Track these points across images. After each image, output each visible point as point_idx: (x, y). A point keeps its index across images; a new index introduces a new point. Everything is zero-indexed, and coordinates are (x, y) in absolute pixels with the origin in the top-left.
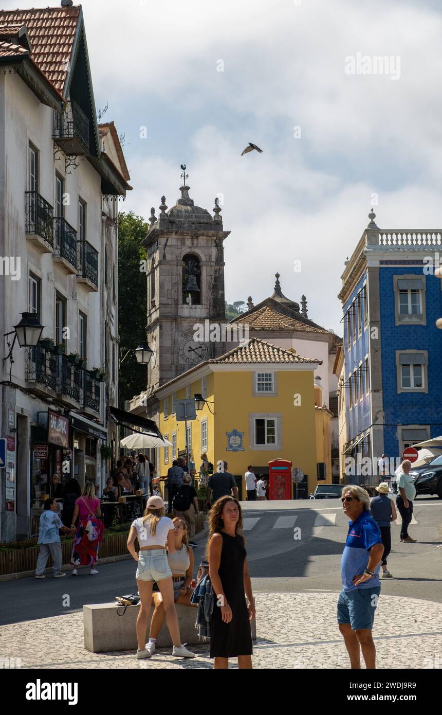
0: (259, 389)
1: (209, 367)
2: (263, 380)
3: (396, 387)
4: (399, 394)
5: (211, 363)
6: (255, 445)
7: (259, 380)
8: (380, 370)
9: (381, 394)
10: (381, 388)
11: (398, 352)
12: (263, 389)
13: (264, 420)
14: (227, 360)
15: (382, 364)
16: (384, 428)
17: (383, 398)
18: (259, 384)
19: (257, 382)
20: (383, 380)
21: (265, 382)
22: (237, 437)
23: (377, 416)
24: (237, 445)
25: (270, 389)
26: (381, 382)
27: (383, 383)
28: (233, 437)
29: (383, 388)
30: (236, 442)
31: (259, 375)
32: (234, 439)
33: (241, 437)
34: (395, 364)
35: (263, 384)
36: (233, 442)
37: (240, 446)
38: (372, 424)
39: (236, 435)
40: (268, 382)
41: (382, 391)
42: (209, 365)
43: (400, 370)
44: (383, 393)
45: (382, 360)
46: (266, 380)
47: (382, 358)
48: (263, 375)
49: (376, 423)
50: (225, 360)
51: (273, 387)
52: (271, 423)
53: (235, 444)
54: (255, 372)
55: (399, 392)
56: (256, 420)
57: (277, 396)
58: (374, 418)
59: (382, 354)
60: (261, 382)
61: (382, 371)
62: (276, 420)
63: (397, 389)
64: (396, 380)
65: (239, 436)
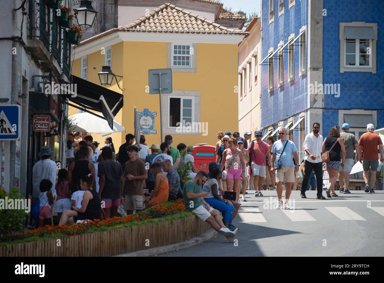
0: (175, 63)
1: (118, 36)
2: (180, 53)
3: (339, 65)
4: (342, 74)
5: (121, 31)
6: (169, 127)
7: (175, 52)
8: (321, 45)
9: (321, 73)
10: (321, 65)
11: (342, 25)
12: (179, 64)
13: (179, 99)
14: (138, 27)
15: (324, 38)
16: (323, 113)
17: (323, 77)
18: (175, 58)
19: (173, 55)
20: (324, 57)
21: (182, 55)
22: (149, 118)
23: (316, 98)
24: (148, 127)
25: (188, 64)
26: (321, 58)
27: (323, 60)
28: (144, 117)
29: (323, 66)
30: (147, 124)
31: (175, 47)
32: (145, 120)
33: (153, 118)
34: (339, 38)
35: (179, 57)
36: (144, 123)
37: (151, 128)
38: (309, 107)
39: (147, 115)
40: (186, 55)
41: (322, 70)
42: (119, 33)
43: (344, 46)
44: (324, 72)
45: (323, 34)
46: (184, 53)
47: (324, 31)
48: (180, 47)
49: (314, 107)
50: (136, 27)
51: (191, 61)
52: (188, 103)
53: (146, 125)
54: (171, 43)
55: (342, 71)
56: (171, 99)
57: (196, 72)
58: (312, 101)
59: (324, 26)
60: (178, 55)
61: (323, 46)
62: (193, 98)
63: (339, 68)
64: (339, 57)
65: (151, 116)
